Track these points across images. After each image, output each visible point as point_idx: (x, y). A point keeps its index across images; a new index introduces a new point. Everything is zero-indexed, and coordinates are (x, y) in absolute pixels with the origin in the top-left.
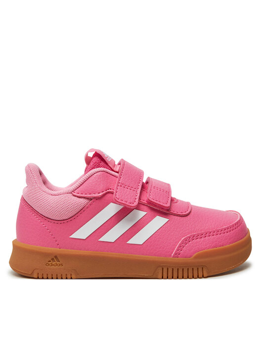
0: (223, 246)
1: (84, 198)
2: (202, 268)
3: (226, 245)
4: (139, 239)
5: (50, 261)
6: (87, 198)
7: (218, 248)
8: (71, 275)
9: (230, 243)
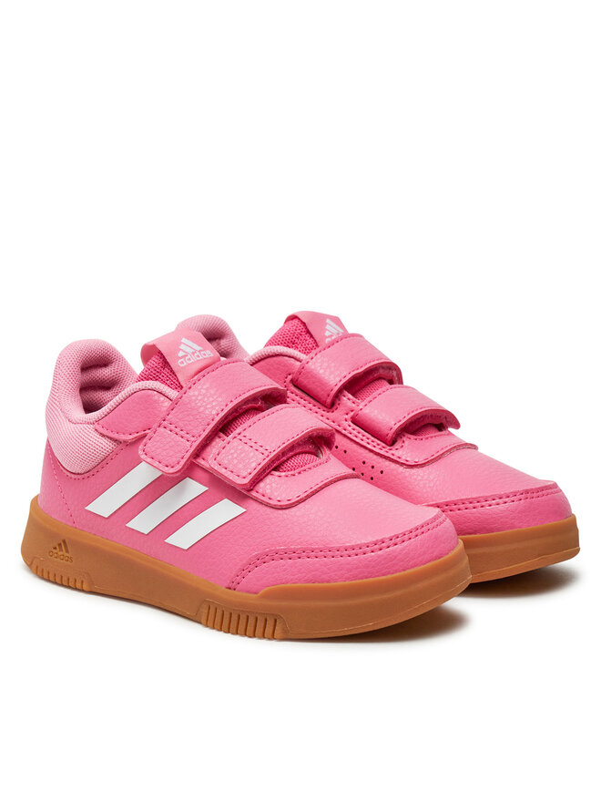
0: (328, 582)
1: (111, 438)
2: (276, 621)
3: (336, 581)
4: (185, 538)
5: (55, 548)
6: (115, 441)
7: (316, 584)
8: (82, 582)
9: (348, 579)
